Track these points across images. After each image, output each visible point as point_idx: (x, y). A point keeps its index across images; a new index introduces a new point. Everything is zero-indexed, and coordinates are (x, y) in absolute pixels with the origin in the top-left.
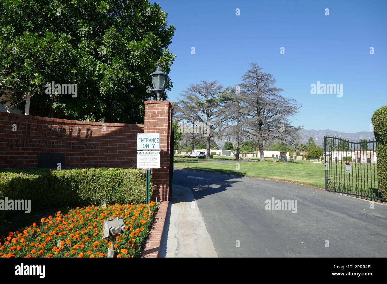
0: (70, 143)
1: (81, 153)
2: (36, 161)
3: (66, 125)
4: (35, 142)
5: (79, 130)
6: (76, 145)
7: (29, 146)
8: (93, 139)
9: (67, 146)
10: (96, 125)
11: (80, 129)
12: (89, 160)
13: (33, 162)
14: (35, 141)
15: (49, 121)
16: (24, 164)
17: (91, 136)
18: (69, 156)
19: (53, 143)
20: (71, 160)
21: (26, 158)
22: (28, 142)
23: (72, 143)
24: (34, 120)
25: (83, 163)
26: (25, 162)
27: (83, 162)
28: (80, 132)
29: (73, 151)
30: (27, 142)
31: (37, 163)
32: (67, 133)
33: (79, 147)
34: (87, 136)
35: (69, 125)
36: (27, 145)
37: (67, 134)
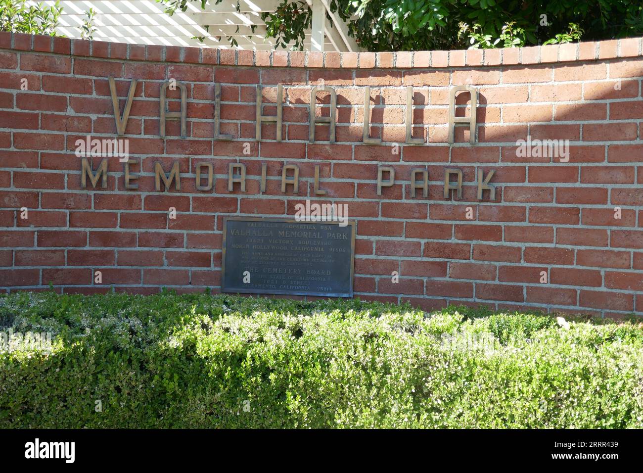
0: (372, 172)
1: (428, 221)
2: (218, 257)
3: (350, 78)
4: (204, 169)
5: (418, 99)
6: (404, 183)
7: (178, 186)
8: (492, 144)
9: (359, 185)
10: (503, 67)
11: (423, 97)
12: (472, 261)
13: (204, 260)
14: (204, 164)
15: (268, 64)
16: (165, 267)
17: (481, 130)
18: (373, 238)
19: (290, 172)
20: (382, 257)
21: (172, 241)
22: (173, 171)
23: (384, 172)
24: (201, 68)
25: (444, 274)
26: (166, 262)
27: (442, 269)
28: (422, 110)
29: (387, 210)
30: (168, 170)
31: (221, 266)
32: (359, 121)
33: (419, 191)
34: (458, 131)
35: (364, 81)
36: (168, 183)
37: (357, 124)
